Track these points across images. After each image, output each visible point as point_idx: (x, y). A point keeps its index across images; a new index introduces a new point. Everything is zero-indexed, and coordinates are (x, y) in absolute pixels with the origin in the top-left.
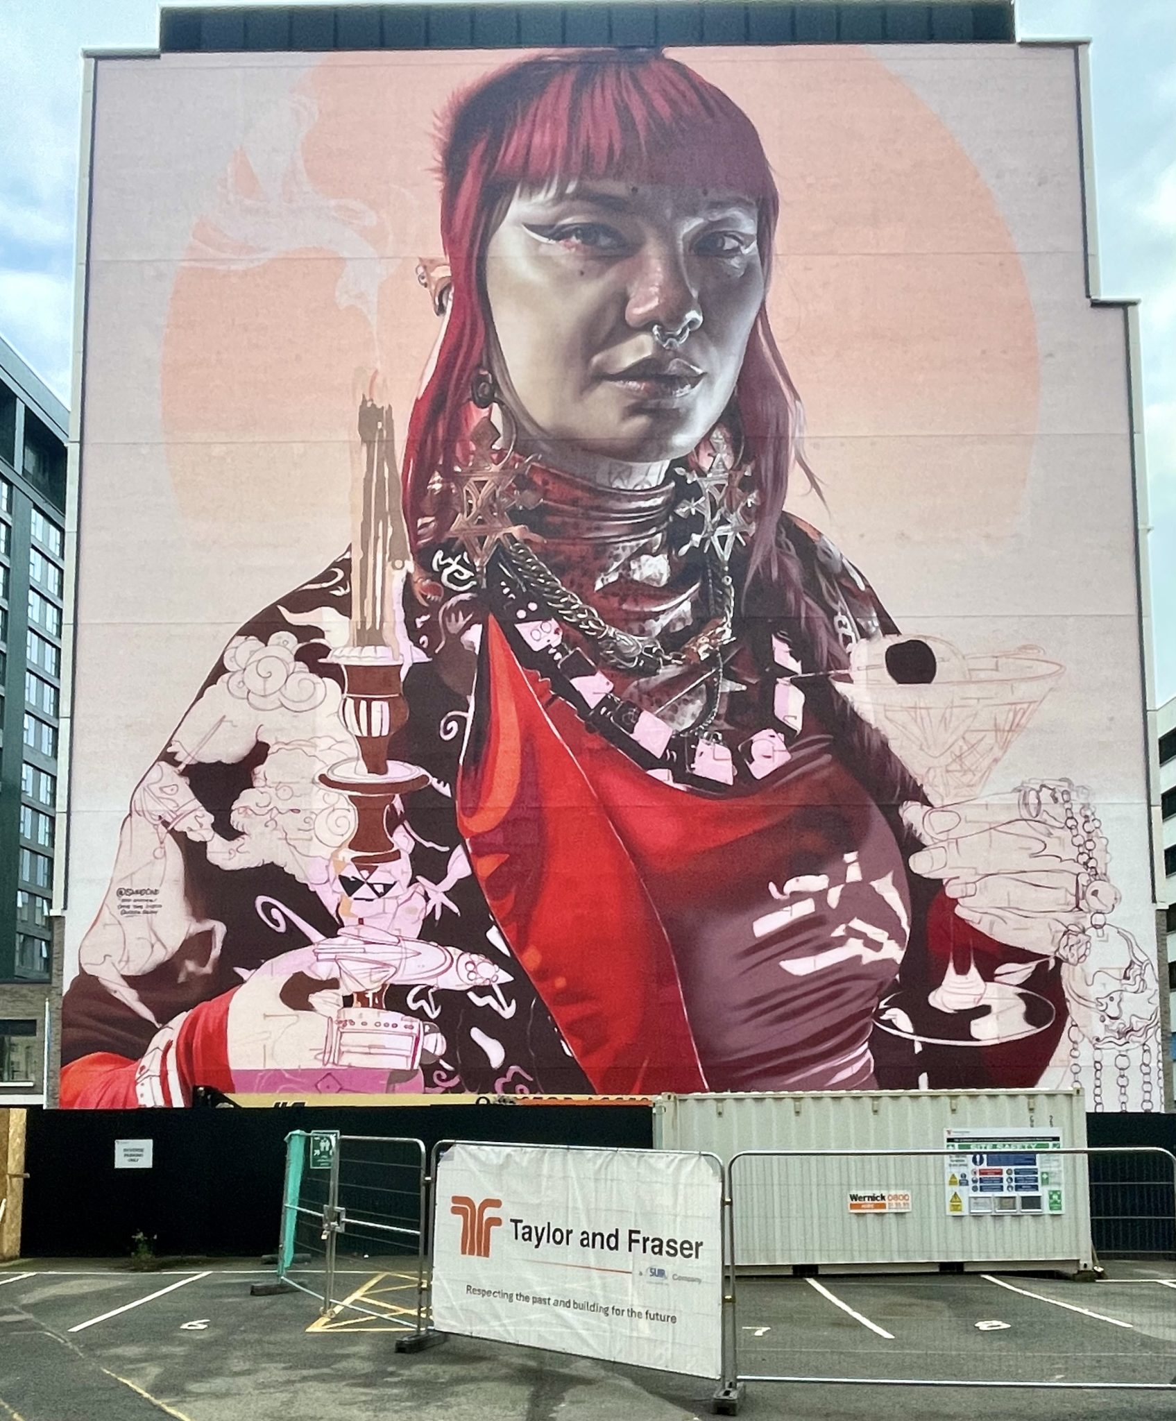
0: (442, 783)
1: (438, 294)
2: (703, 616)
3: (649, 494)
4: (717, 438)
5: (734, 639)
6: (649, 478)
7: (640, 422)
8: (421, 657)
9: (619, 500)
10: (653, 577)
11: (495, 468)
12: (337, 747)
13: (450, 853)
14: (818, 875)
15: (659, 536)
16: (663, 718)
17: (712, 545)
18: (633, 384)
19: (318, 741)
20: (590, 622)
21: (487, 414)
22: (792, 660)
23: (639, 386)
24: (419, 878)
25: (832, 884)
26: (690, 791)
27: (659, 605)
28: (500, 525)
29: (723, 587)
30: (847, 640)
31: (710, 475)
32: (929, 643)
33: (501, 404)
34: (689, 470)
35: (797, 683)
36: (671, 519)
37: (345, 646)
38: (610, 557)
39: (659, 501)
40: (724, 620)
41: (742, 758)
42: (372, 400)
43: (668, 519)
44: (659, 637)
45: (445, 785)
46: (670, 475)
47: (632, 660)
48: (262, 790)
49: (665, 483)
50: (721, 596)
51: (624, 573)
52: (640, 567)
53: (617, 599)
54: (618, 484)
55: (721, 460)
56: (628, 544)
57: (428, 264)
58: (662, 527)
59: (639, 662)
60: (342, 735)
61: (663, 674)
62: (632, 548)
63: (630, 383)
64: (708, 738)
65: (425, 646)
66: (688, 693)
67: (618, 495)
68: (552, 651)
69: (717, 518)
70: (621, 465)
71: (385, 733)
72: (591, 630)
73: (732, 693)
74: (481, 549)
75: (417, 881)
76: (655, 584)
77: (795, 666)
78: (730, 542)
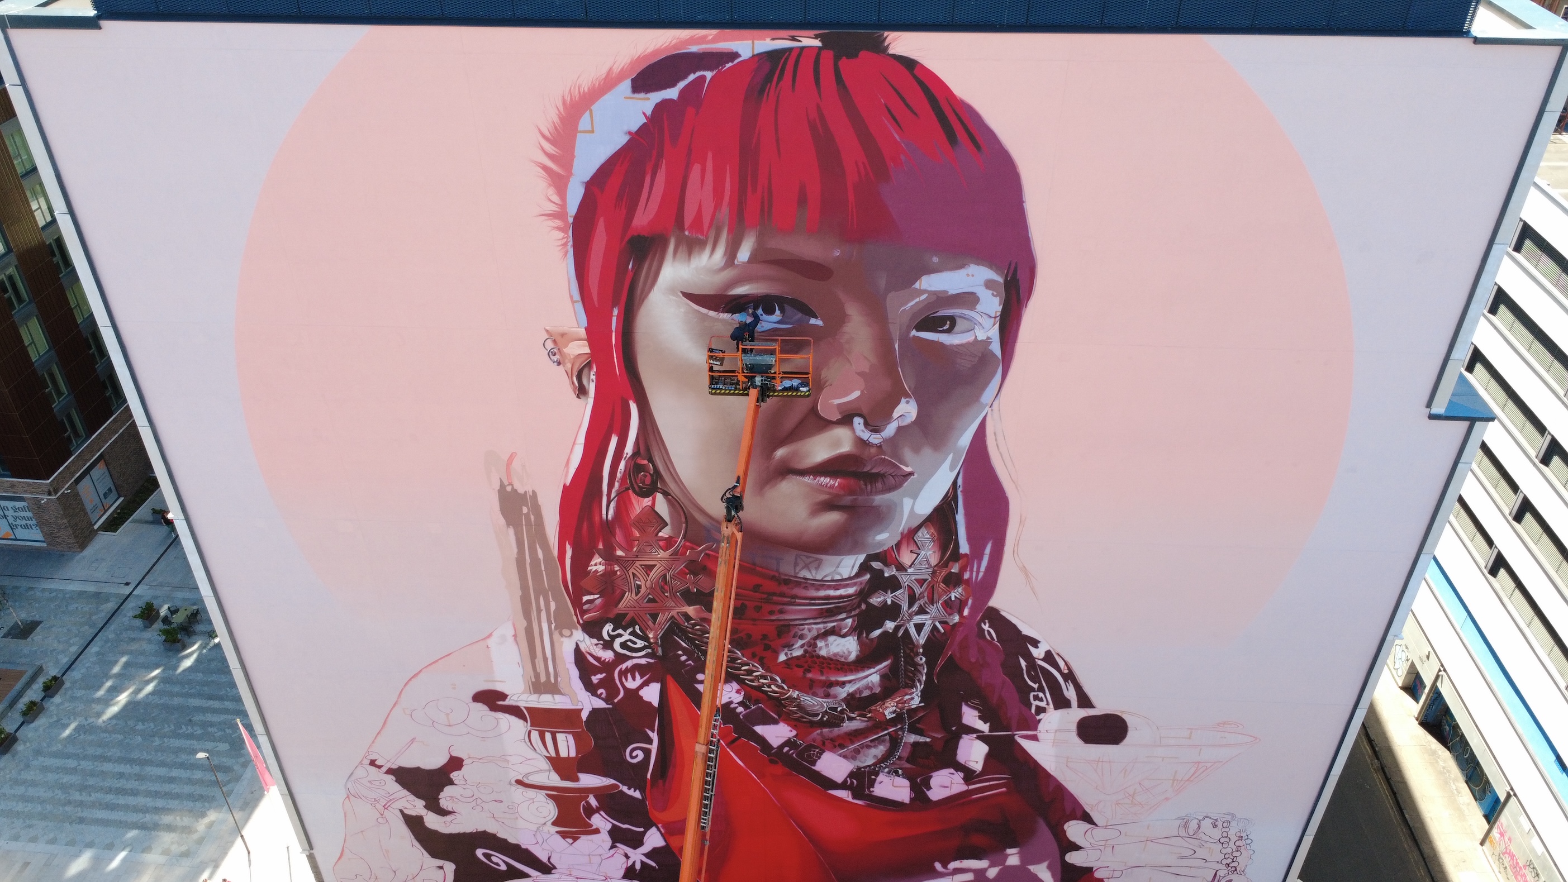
0: (633, 789)
1: (575, 373)
2: (891, 686)
3: (839, 584)
4: (923, 537)
5: (923, 704)
6: (840, 570)
7: (832, 518)
8: (600, 704)
9: (806, 588)
10: (841, 654)
11: (662, 554)
12: (528, 762)
13: (644, 833)
14: (981, 859)
15: (849, 621)
16: (845, 757)
17: (907, 631)
18: (825, 480)
19: (508, 758)
20: (773, 686)
21: (650, 504)
22: (981, 722)
23: (832, 482)
24: (618, 845)
25: (990, 866)
26: (868, 806)
27: (846, 676)
28: (673, 604)
29: (915, 665)
30: (1041, 710)
31: (910, 570)
32: (1125, 716)
33: (666, 494)
34: (886, 564)
35: (982, 738)
36: (863, 607)
37: (523, 693)
38: (794, 636)
39: (851, 591)
40: (914, 690)
41: (919, 787)
42: (510, 484)
43: (859, 606)
44: (845, 700)
45: (635, 791)
46: (864, 568)
47: (818, 715)
48: (464, 787)
49: (858, 575)
50: (912, 672)
51: (810, 649)
52: (827, 645)
53: (802, 670)
54: (805, 574)
55: (925, 556)
56: (814, 626)
57: (559, 339)
58: (853, 613)
59: (823, 717)
60: (531, 754)
61: (847, 727)
62: (818, 630)
63: (822, 479)
64: (889, 773)
65: (603, 696)
66: (872, 741)
67: (806, 584)
68: (733, 706)
69: (915, 608)
70: (808, 557)
71: (573, 754)
72: (776, 692)
73: (916, 744)
74: (654, 623)
75: (616, 847)
76: (843, 660)
77: (984, 727)
78: (926, 630)
